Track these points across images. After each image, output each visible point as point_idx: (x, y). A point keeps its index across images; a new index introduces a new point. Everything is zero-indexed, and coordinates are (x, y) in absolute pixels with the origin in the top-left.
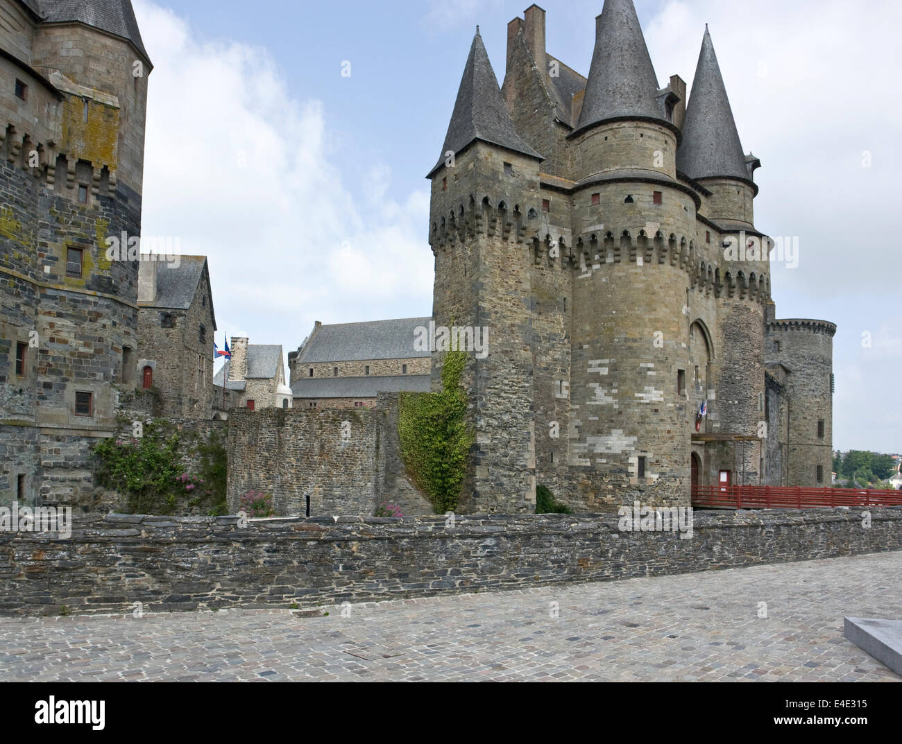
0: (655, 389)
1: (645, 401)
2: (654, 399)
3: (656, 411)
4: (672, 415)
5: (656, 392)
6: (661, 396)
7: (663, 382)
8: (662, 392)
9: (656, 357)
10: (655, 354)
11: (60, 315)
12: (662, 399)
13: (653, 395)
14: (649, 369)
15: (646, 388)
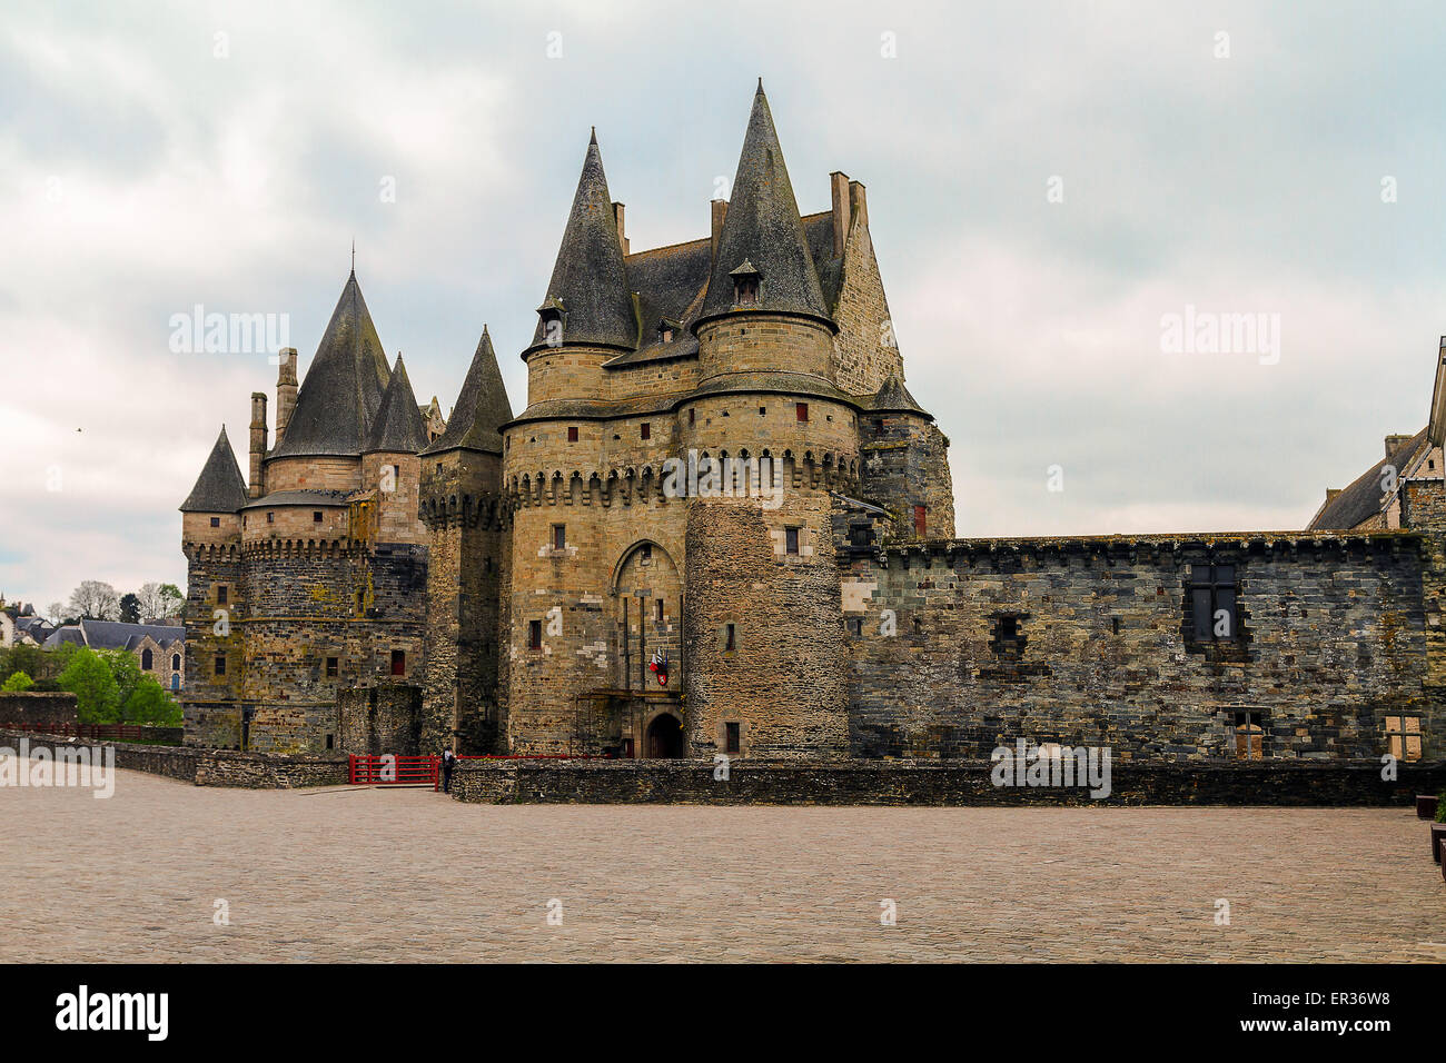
4: (522, 672)
10: (514, 609)
11: (355, 637)
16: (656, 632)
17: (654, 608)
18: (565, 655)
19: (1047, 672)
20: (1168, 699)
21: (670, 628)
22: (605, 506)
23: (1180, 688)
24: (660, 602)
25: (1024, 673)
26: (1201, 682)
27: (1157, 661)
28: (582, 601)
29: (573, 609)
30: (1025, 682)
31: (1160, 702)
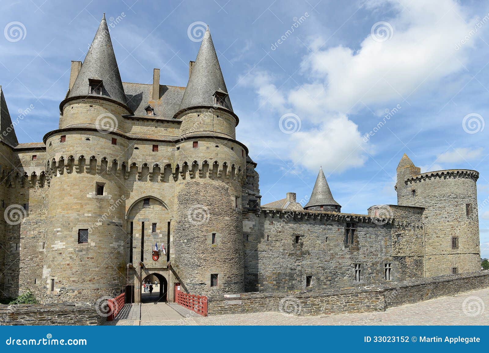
0: (61, 242)
1: (55, 249)
2: (60, 247)
3: (61, 253)
4: (71, 255)
5: (61, 243)
6: (64, 245)
7: (65, 237)
8: (64, 243)
9: (62, 224)
10: (61, 223)
12: (64, 247)
13: (59, 245)
14: (58, 231)
15: (56, 242)
16: (152, 237)
17: (151, 227)
18: (103, 247)
19: (309, 254)
20: (340, 261)
21: (161, 236)
22: (125, 179)
23: (343, 258)
24: (154, 225)
25: (303, 253)
26: (348, 256)
27: (337, 249)
28: (114, 221)
29: (108, 225)
30: (303, 257)
31: (338, 262)
